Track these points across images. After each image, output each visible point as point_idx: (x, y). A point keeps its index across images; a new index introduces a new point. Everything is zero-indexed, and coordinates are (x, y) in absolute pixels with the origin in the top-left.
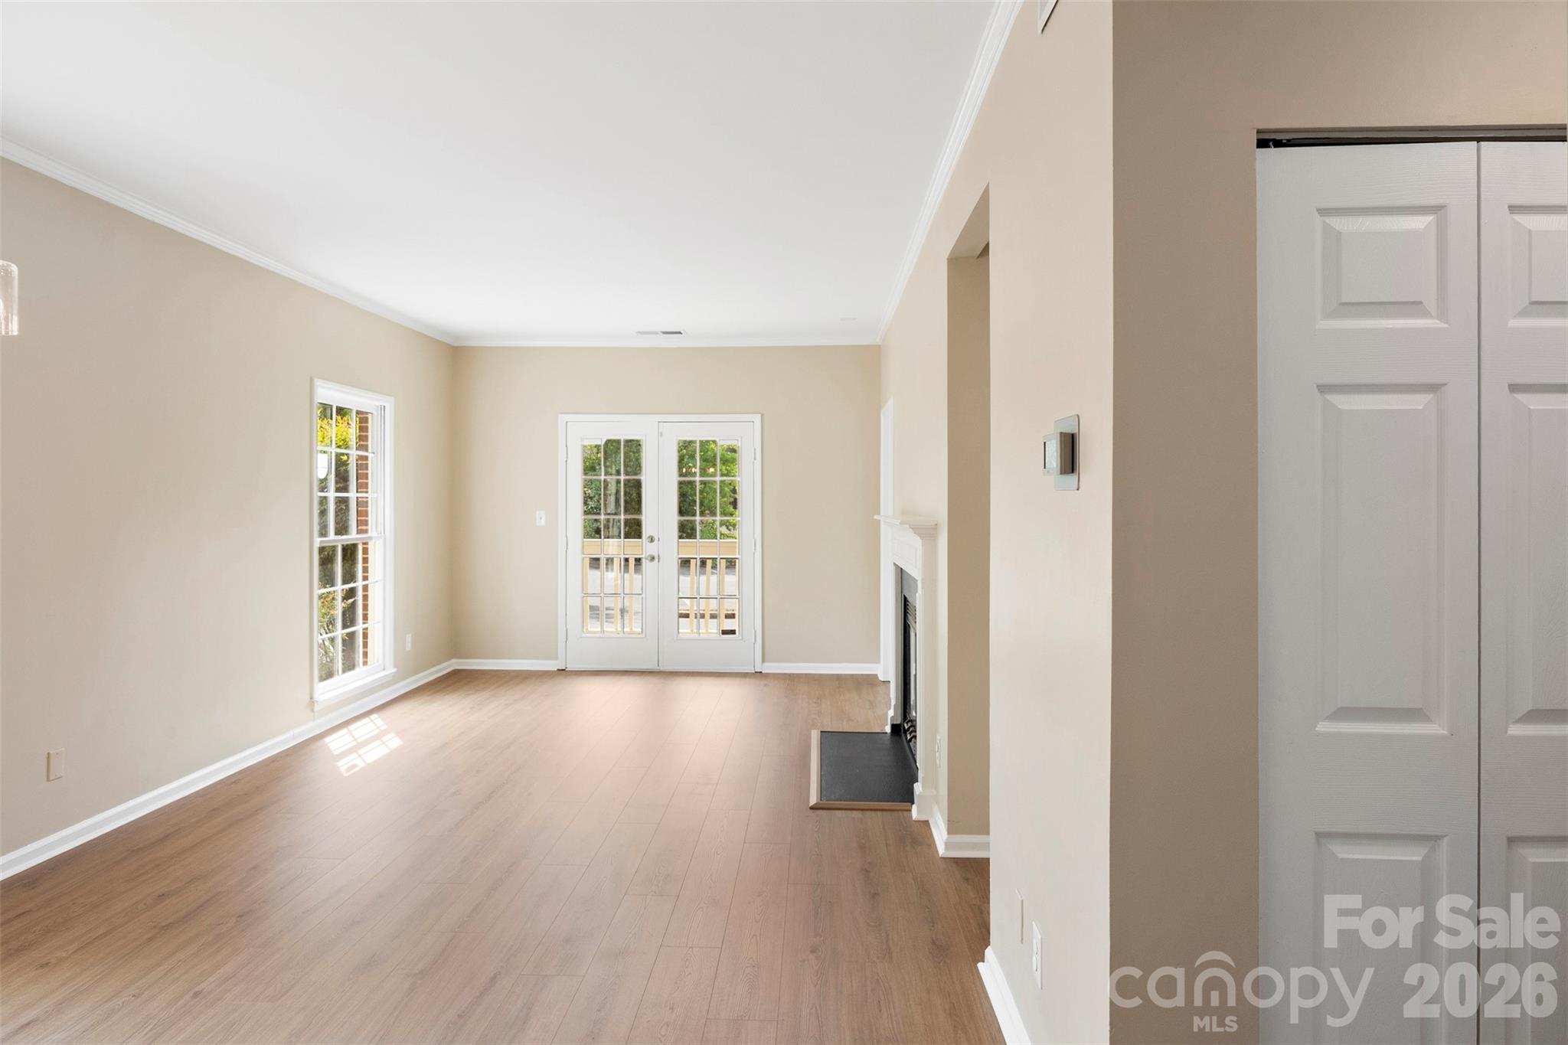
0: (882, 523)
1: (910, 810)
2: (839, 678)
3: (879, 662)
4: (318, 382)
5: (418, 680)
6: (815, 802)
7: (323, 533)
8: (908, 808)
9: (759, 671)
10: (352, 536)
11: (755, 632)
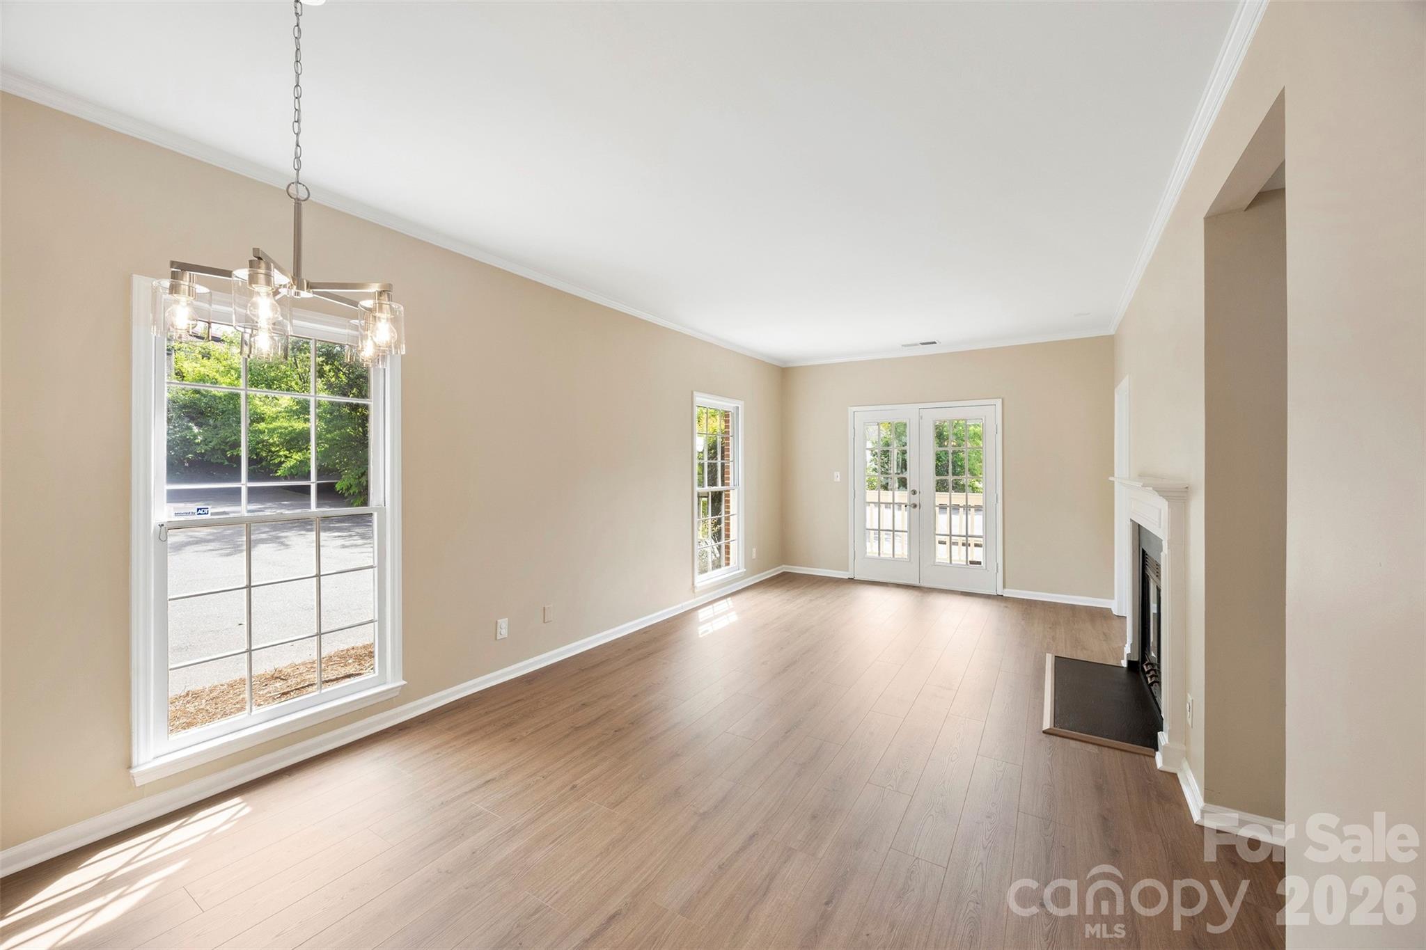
0: (1116, 483)
1: (1154, 757)
2: (1073, 608)
3: (1113, 599)
4: (695, 393)
5: (760, 577)
6: (1049, 727)
7: (701, 484)
8: (1151, 754)
9: (1000, 594)
10: (719, 488)
11: (997, 564)
